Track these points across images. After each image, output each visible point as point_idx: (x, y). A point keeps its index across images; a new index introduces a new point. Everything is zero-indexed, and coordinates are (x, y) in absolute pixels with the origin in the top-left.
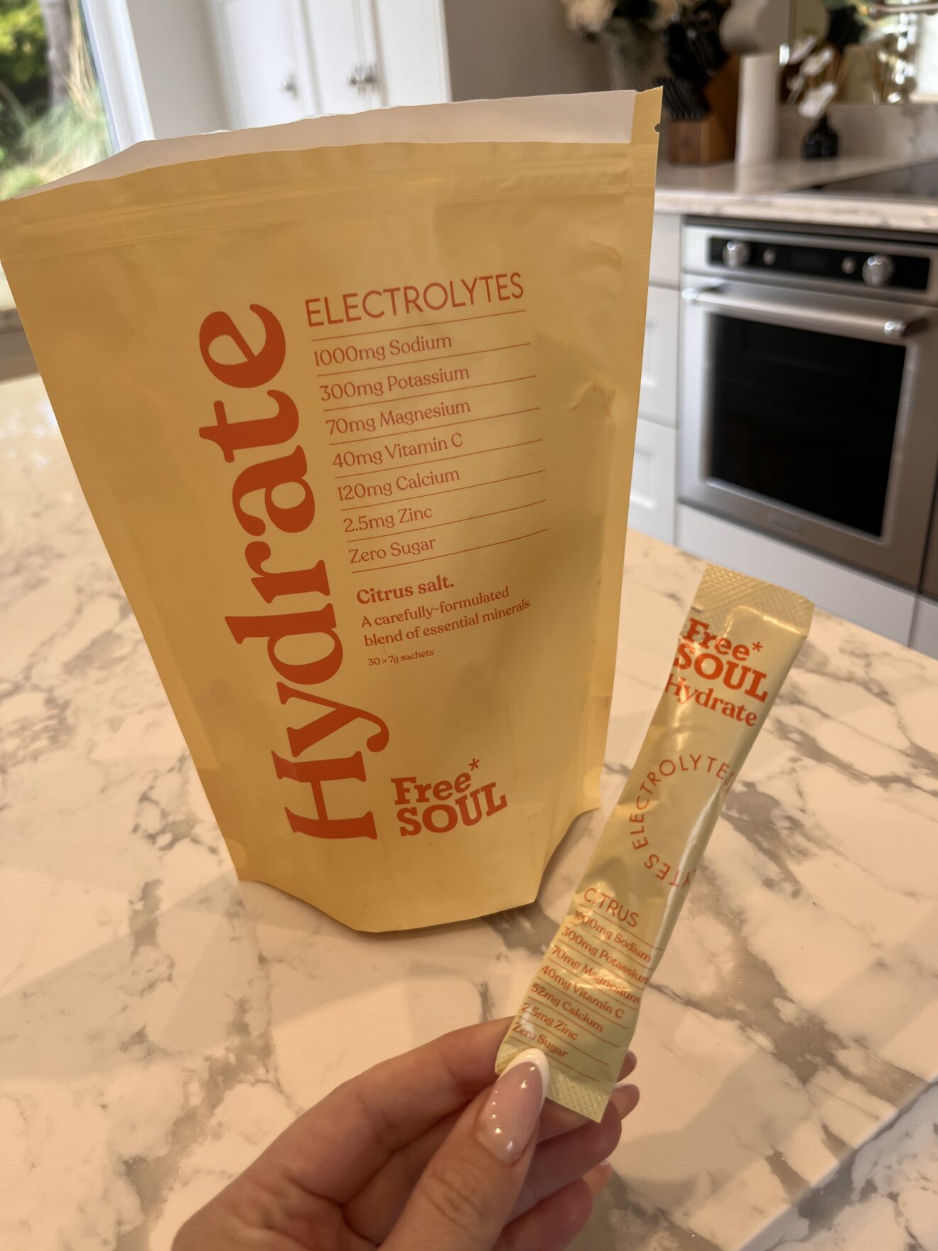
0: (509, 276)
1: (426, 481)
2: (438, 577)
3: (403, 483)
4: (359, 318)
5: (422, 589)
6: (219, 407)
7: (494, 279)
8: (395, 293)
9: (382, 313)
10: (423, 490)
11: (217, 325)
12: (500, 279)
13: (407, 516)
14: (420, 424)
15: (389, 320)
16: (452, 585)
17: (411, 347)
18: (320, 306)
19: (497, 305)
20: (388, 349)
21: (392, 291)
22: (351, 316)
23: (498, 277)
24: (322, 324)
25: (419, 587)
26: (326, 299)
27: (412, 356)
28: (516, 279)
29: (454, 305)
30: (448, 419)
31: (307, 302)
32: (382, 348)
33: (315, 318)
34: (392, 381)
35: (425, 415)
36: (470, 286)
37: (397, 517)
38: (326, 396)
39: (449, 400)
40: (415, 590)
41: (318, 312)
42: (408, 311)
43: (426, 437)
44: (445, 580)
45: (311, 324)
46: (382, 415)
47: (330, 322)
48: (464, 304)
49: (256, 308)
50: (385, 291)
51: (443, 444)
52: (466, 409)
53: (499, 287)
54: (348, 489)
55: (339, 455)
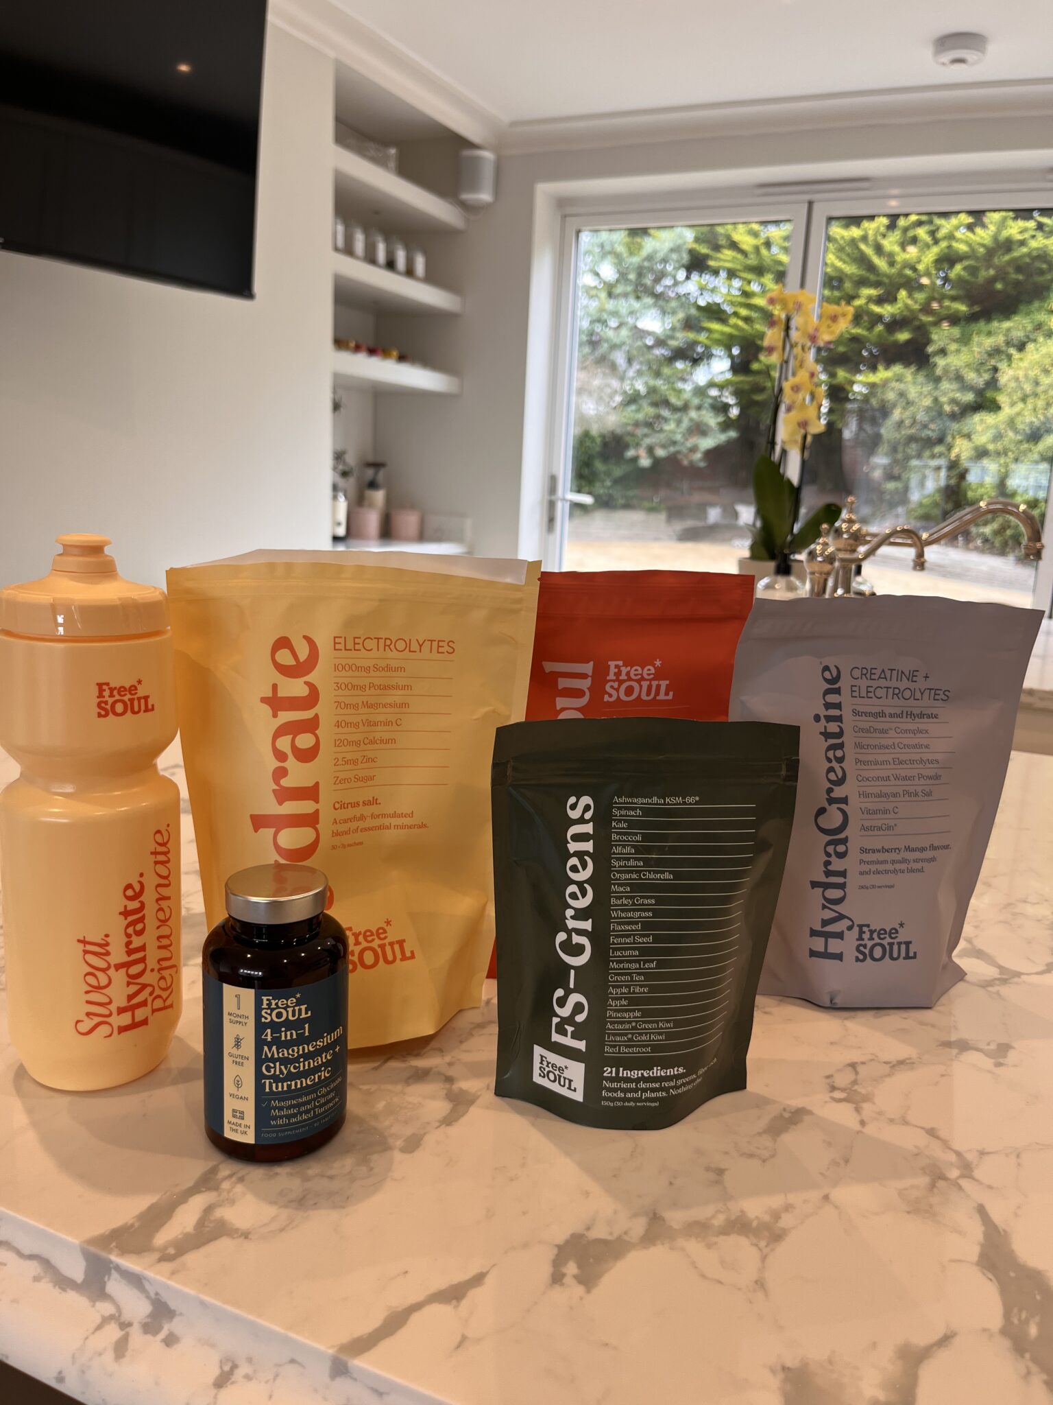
0: (447, 642)
1: (378, 742)
2: (373, 798)
3: (366, 741)
4: (360, 650)
5: (364, 804)
6: (275, 687)
7: (437, 642)
8: (380, 640)
9: (371, 650)
10: (376, 746)
11: (283, 643)
12: (440, 643)
13: (365, 760)
14: (381, 710)
15: (374, 653)
16: (380, 804)
17: (383, 669)
18: (342, 640)
19: (435, 655)
20: (372, 668)
21: (378, 639)
22: (356, 648)
23: (439, 641)
24: (341, 650)
25: (363, 802)
26: (345, 638)
27: (383, 674)
28: (451, 644)
29: (410, 651)
30: (397, 710)
31: (335, 638)
32: (369, 667)
33: (338, 646)
34: (371, 685)
35: (384, 706)
36: (421, 643)
37: (360, 759)
38: (337, 688)
39: (398, 700)
40: (361, 804)
41: (340, 643)
42: (385, 650)
43: (381, 718)
44: (377, 800)
45: (335, 649)
46: (363, 702)
47: (346, 649)
48: (415, 652)
49: (306, 638)
50: (375, 638)
51: (390, 723)
52: (407, 707)
53: (439, 647)
54: (340, 741)
55: (338, 721)
